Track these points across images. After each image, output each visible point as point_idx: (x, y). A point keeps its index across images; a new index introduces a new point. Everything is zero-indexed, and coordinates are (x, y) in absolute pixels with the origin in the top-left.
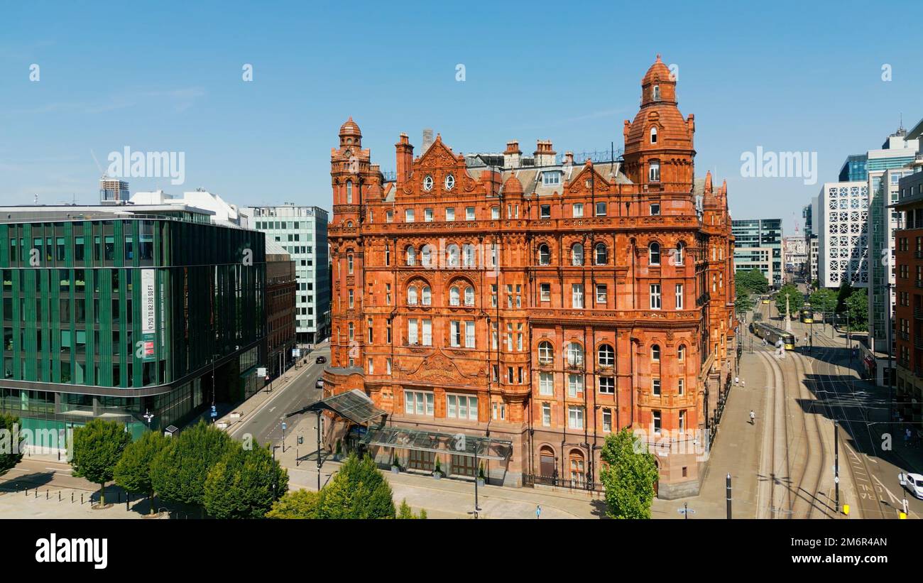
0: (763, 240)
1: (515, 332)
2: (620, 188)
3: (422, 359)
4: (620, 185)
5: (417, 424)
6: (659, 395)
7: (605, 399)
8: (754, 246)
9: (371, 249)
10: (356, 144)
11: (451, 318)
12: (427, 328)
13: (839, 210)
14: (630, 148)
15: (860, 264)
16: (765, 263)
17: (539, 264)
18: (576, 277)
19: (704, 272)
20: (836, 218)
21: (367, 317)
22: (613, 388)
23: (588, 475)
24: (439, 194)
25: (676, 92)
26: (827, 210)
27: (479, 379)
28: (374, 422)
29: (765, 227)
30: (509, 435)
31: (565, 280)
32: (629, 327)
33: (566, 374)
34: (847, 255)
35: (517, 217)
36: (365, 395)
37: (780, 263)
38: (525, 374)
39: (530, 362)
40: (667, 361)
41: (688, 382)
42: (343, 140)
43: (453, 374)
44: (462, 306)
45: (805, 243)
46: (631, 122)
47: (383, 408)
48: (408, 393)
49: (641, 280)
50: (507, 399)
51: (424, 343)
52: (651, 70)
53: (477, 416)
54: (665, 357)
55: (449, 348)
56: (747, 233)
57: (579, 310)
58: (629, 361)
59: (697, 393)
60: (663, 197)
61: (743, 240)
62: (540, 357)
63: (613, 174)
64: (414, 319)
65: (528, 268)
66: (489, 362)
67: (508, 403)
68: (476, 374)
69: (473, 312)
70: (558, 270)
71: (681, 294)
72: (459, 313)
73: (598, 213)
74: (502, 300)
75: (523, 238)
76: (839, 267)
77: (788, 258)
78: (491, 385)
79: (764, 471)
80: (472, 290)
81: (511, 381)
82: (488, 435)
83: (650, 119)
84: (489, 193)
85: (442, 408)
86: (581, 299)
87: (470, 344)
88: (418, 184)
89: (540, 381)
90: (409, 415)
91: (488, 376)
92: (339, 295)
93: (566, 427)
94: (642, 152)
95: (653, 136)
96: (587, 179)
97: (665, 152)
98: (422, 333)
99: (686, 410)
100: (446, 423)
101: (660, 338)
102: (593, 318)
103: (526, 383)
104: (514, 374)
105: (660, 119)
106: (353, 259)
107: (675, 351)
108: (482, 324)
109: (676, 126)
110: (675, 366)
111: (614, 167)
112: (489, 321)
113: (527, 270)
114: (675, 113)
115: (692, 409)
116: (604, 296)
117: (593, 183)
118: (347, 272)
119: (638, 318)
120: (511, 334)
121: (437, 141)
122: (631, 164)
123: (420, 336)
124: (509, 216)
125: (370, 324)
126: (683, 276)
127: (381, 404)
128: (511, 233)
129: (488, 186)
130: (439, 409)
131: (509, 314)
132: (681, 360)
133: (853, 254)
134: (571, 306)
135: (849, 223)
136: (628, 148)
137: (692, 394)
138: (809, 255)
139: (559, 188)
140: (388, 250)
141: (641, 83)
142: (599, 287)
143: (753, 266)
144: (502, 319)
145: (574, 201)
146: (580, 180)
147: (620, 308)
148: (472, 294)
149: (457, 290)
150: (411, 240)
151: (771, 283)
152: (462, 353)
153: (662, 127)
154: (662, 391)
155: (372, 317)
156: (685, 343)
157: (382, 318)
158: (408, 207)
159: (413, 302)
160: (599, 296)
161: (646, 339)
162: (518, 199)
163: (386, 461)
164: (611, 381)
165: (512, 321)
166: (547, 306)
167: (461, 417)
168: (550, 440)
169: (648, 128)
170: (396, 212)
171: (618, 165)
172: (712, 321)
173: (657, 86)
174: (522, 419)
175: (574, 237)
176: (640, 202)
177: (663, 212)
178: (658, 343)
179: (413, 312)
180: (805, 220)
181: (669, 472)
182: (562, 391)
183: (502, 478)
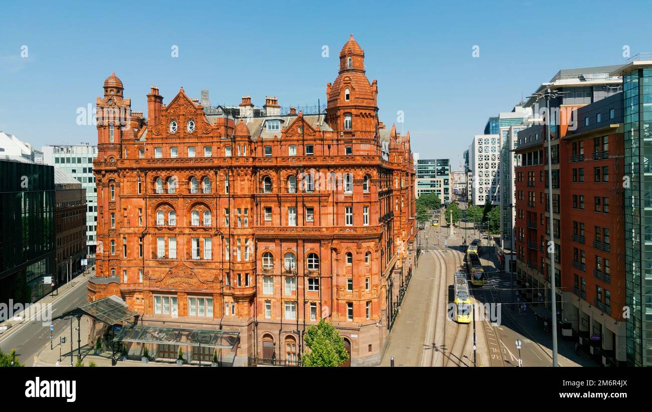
0: (437, 173)
1: (243, 246)
2: (323, 134)
3: (168, 269)
4: (323, 132)
5: (164, 322)
6: (351, 291)
7: (312, 295)
8: (432, 177)
9: (125, 180)
10: (118, 94)
11: (192, 236)
12: (172, 244)
13: (484, 154)
14: (331, 104)
15: (497, 190)
16: (439, 189)
17: (263, 192)
18: (291, 201)
19: (389, 197)
20: (482, 159)
21: (122, 236)
22: (318, 287)
23: (299, 355)
24: (182, 136)
25: (364, 63)
26: (477, 154)
27: (214, 284)
28: (127, 322)
29: (439, 164)
30: (237, 327)
31: (282, 204)
32: (330, 239)
33: (282, 277)
34: (489, 184)
35: (245, 155)
36: (121, 299)
37: (448, 189)
38: (251, 279)
39: (256, 269)
40: (357, 264)
41: (373, 279)
42: (107, 91)
43: (193, 281)
44: (201, 226)
45: (465, 175)
46: (332, 85)
47: (136, 310)
48: (157, 297)
49: (339, 204)
50: (236, 299)
51: (170, 257)
52: (346, 45)
53: (212, 313)
54: (356, 261)
55: (190, 260)
56: (428, 168)
57: (293, 227)
58: (330, 266)
59: (379, 287)
60: (354, 141)
61: (425, 173)
62: (263, 264)
63: (319, 123)
64: (161, 236)
65: (254, 195)
66: (222, 270)
67: (238, 302)
68: (211, 280)
69: (210, 230)
70: (278, 196)
71: (368, 214)
72: (199, 231)
73: (307, 152)
74: (233, 221)
75: (249, 172)
76: (484, 191)
77: (455, 185)
78: (224, 289)
79: (428, 342)
80: (210, 213)
81: (240, 284)
82: (221, 328)
83: (345, 82)
84: (223, 135)
85: (184, 309)
86: (294, 219)
87: (207, 256)
88: (164, 127)
89: (264, 283)
90: (157, 315)
91: (222, 281)
92: (102, 217)
93: (283, 318)
94: (338, 107)
95: (347, 95)
96: (299, 126)
97: (356, 107)
98: (168, 248)
99: (371, 301)
100: (187, 320)
101: (352, 247)
102: (304, 233)
103: (251, 286)
104: (242, 279)
105: (352, 82)
106: (115, 188)
107: (363, 257)
108: (217, 240)
109: (364, 88)
110: (363, 268)
111: (320, 118)
112: (223, 238)
113: (253, 197)
114: (363, 78)
115: (376, 300)
116: (312, 216)
117: (303, 130)
118: (109, 198)
119: (337, 232)
120: (239, 248)
121: (180, 93)
122: (332, 116)
123: (167, 250)
124: (239, 154)
125: (125, 242)
126: (369, 200)
127: (135, 306)
128: (240, 167)
129: (222, 130)
130: (182, 309)
131: (239, 232)
132: (368, 263)
133: (492, 183)
134: (287, 224)
135: (490, 162)
136: (330, 104)
137: (375, 288)
138: (467, 183)
139: (278, 133)
140: (140, 181)
141: (339, 55)
142: (308, 210)
143: (431, 191)
144: (233, 236)
145: (289, 143)
146: (294, 127)
147: (323, 225)
148: (210, 216)
149: (197, 213)
150: (159, 172)
151: (442, 202)
152: (201, 264)
153: (353, 89)
154: (354, 287)
155: (126, 236)
156: (370, 250)
157: (135, 236)
158: (156, 146)
159: (160, 224)
160: (308, 216)
161: (342, 248)
162: (246, 141)
163: (138, 354)
164: (317, 282)
165: (241, 237)
166: (269, 225)
167: (200, 315)
168: (269, 329)
169: (343, 89)
170: (147, 150)
171: (323, 117)
172: (395, 232)
173: (350, 58)
174: (249, 314)
175: (289, 171)
176: (338, 145)
177: (354, 153)
178: (351, 251)
179: (160, 232)
180: (464, 160)
181: (359, 349)
182: (280, 290)
183: (232, 362)
